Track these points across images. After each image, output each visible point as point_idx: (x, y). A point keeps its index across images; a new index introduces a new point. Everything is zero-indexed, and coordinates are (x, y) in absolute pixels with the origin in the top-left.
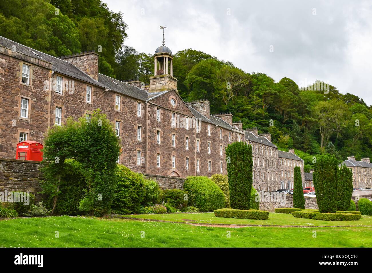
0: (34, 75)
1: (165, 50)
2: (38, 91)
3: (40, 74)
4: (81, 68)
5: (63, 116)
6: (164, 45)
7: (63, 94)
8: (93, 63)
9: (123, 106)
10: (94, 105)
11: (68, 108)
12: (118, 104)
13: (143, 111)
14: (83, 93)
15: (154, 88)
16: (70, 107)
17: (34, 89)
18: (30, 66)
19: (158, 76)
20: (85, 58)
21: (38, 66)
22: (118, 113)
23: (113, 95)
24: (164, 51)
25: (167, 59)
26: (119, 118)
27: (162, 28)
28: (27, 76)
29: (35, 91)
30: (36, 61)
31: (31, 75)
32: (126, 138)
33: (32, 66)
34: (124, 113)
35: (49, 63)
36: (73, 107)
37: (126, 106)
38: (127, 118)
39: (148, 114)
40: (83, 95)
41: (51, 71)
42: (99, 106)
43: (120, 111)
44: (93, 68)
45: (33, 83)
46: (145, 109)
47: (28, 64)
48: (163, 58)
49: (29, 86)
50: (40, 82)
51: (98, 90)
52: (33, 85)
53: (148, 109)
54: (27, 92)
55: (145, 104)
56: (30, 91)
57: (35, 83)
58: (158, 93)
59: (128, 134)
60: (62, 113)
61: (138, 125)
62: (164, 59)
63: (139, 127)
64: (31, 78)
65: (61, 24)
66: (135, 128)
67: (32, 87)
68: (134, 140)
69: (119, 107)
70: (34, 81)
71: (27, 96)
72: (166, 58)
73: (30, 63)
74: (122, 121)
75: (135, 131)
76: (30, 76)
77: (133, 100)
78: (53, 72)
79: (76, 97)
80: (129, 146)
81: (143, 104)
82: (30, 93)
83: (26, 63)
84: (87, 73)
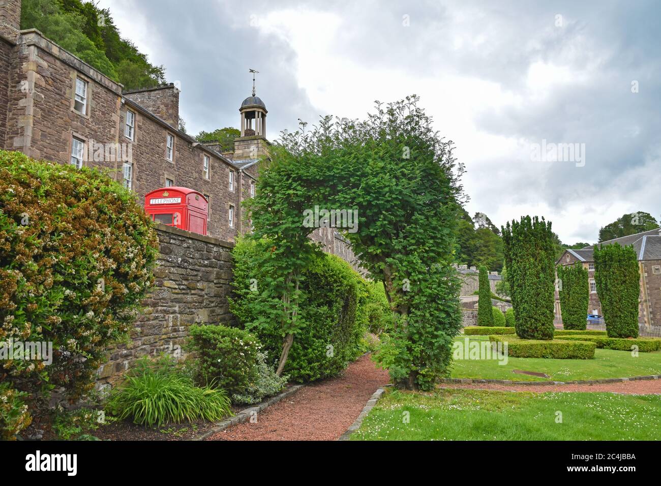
0: (93, 99)
1: (257, 101)
2: (99, 128)
3: (103, 100)
4: (150, 109)
5: (135, 177)
6: (254, 95)
7: (136, 140)
8: (173, 101)
9: (213, 174)
10: (177, 166)
11: (142, 166)
12: (206, 168)
13: (236, 184)
14: (162, 144)
15: (241, 155)
16: (145, 164)
17: (94, 124)
18: (88, 82)
19: (247, 138)
20: (159, 94)
21: (102, 86)
22: (206, 182)
23: (201, 154)
24: (256, 103)
25: (260, 114)
26: (208, 191)
27: (252, 71)
28: (82, 99)
29: (95, 127)
30: (97, 75)
31: (90, 100)
32: (215, 221)
33: (91, 83)
34: (213, 183)
35: (117, 85)
36: (149, 164)
37: (215, 172)
38: (217, 191)
39: (242, 189)
40: (163, 148)
41: (120, 98)
42: (183, 169)
43: (208, 180)
44: (171, 110)
45: (92, 113)
46: (238, 181)
47: (86, 79)
48: (254, 112)
49: (86, 117)
50: (103, 113)
51: (182, 142)
52: (92, 117)
53: (242, 182)
54: (82, 128)
55: (238, 173)
56: (87, 127)
57: (95, 114)
58: (247, 161)
59: (218, 217)
60: (133, 172)
61: (230, 203)
62: (256, 113)
63: (231, 207)
64: (90, 103)
65: (97, 60)
66: (227, 208)
67: (91, 120)
68: (225, 225)
69: (207, 174)
70: (93, 110)
71: (82, 135)
72: (258, 112)
73: (88, 77)
74: (211, 195)
75: (227, 212)
76: (87, 101)
77: (224, 165)
78: (123, 101)
79: (153, 149)
80: (219, 235)
81: (235, 173)
82: (87, 130)
83: (83, 76)
84: (161, 117)
